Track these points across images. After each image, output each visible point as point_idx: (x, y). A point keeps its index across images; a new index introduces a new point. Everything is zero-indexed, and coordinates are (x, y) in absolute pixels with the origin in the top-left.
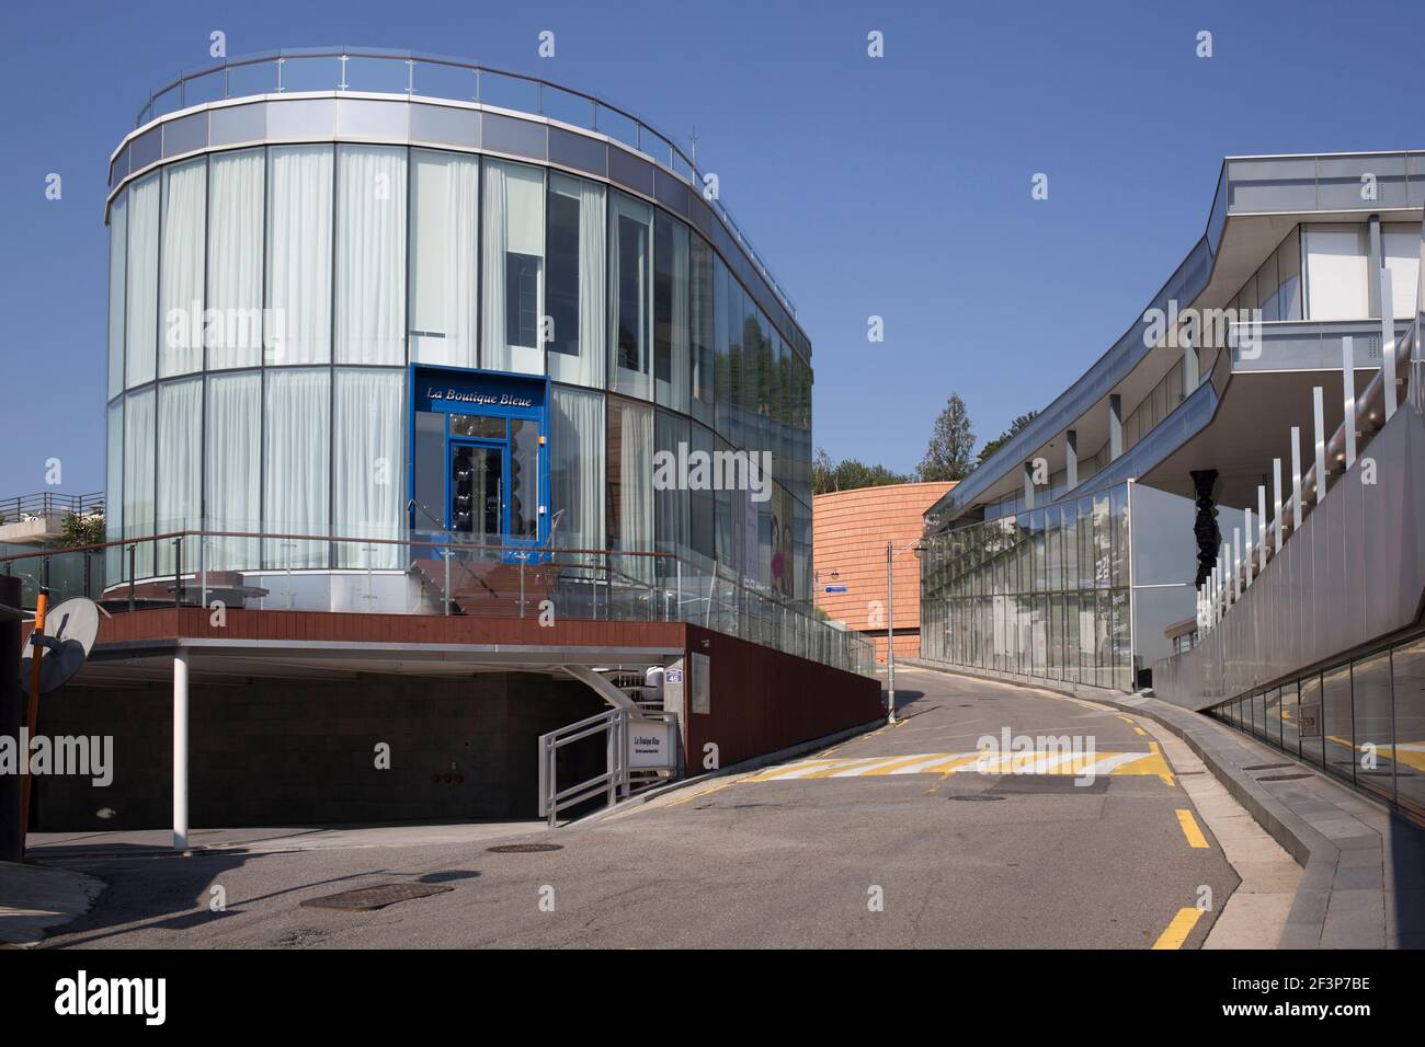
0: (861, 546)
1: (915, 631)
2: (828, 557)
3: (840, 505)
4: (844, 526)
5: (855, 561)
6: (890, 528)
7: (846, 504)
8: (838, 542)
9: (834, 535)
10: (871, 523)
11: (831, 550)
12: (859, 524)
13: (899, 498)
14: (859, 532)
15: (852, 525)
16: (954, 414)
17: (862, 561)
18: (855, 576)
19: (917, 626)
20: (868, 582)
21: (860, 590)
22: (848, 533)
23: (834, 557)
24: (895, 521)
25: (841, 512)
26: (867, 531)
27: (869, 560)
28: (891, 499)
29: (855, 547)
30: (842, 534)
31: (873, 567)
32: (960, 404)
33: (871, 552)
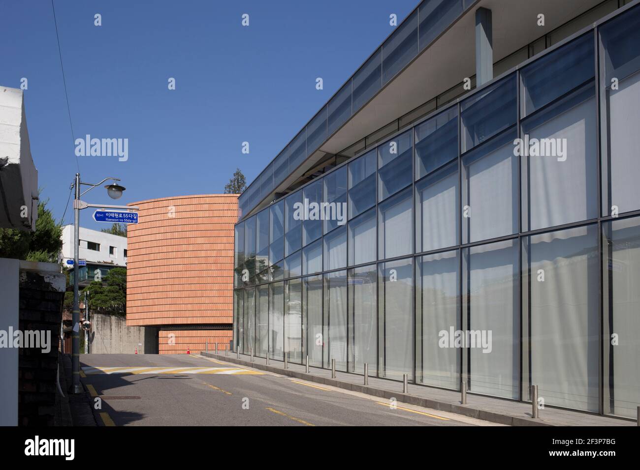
0: (170, 249)
1: (228, 326)
2: (140, 258)
3: (152, 212)
4: (155, 231)
5: (165, 262)
6: (198, 234)
7: (157, 211)
8: (149, 244)
9: (146, 238)
10: (180, 228)
11: (143, 251)
12: (168, 229)
13: (206, 207)
14: (169, 236)
15: (162, 230)
16: (238, 182)
17: (172, 262)
18: (164, 275)
19: (231, 322)
20: (177, 281)
21: (169, 288)
22: (159, 237)
23: (146, 258)
24: (202, 227)
25: (153, 218)
26: (176, 235)
27: (178, 261)
28: (199, 207)
29: (165, 249)
30: (153, 237)
31: (180, 268)
32: (242, 177)
33: (179, 255)
